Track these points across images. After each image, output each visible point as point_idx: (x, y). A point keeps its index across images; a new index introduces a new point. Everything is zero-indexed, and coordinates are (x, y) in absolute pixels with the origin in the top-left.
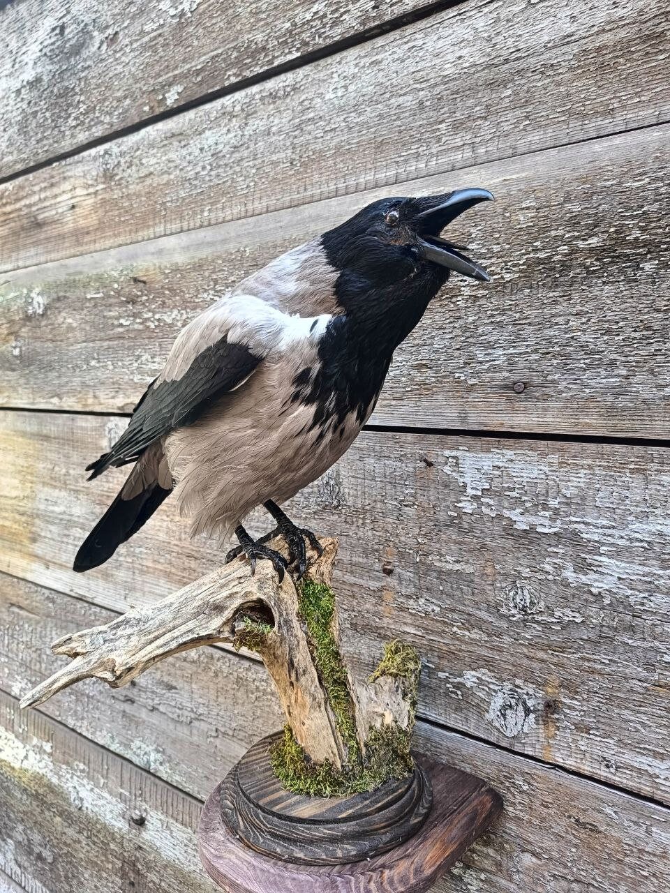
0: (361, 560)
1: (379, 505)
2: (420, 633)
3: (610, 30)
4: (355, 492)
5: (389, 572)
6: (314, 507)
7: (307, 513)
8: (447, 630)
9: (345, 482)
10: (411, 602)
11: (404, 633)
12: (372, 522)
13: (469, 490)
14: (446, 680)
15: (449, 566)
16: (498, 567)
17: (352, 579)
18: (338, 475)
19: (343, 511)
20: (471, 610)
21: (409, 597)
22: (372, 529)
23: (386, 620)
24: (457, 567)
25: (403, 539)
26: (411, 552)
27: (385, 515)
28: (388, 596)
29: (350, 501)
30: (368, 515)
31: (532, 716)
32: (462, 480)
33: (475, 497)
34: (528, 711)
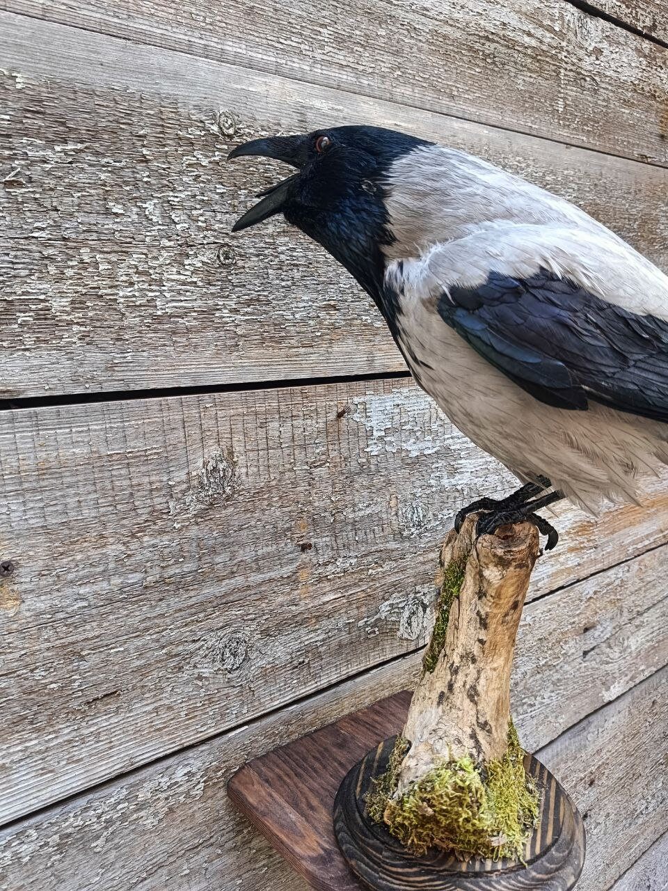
0: (269, 549)
1: (288, 475)
2: (340, 595)
3: (451, 25)
4: (256, 470)
5: (304, 548)
6: (194, 508)
7: (183, 520)
8: (363, 576)
9: (241, 460)
10: (330, 567)
11: (324, 604)
12: (281, 498)
13: (375, 433)
14: (366, 625)
15: (361, 514)
16: (399, 496)
17: (259, 577)
18: (231, 453)
19: (241, 498)
20: (381, 547)
21: (325, 564)
22: (281, 506)
23: (302, 603)
24: (368, 511)
25: (316, 504)
26: (327, 514)
27: (295, 484)
28: (303, 575)
29: (248, 482)
30: (274, 491)
31: (428, 609)
32: (369, 425)
33: (381, 438)
34: (425, 607)
